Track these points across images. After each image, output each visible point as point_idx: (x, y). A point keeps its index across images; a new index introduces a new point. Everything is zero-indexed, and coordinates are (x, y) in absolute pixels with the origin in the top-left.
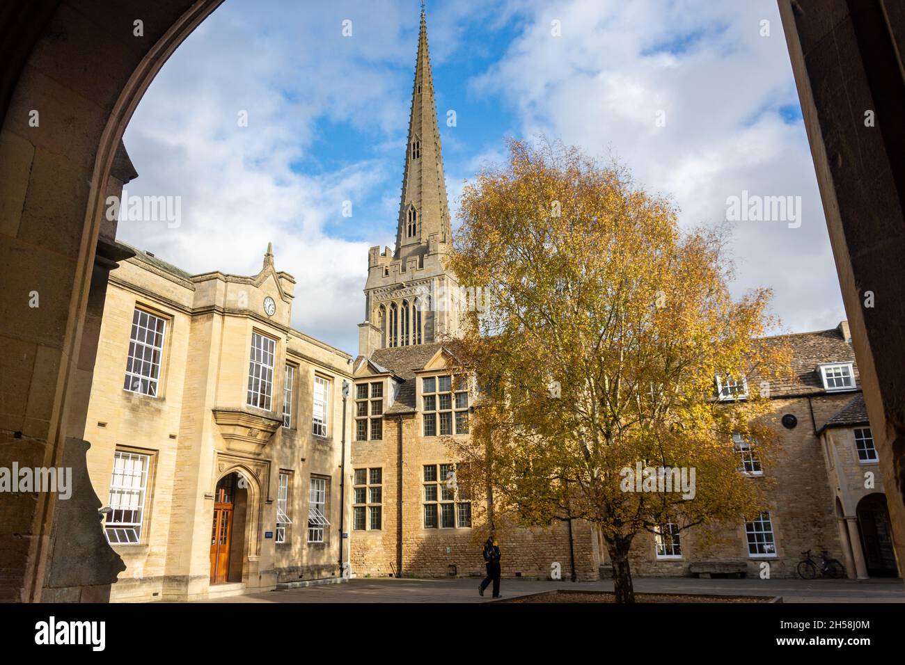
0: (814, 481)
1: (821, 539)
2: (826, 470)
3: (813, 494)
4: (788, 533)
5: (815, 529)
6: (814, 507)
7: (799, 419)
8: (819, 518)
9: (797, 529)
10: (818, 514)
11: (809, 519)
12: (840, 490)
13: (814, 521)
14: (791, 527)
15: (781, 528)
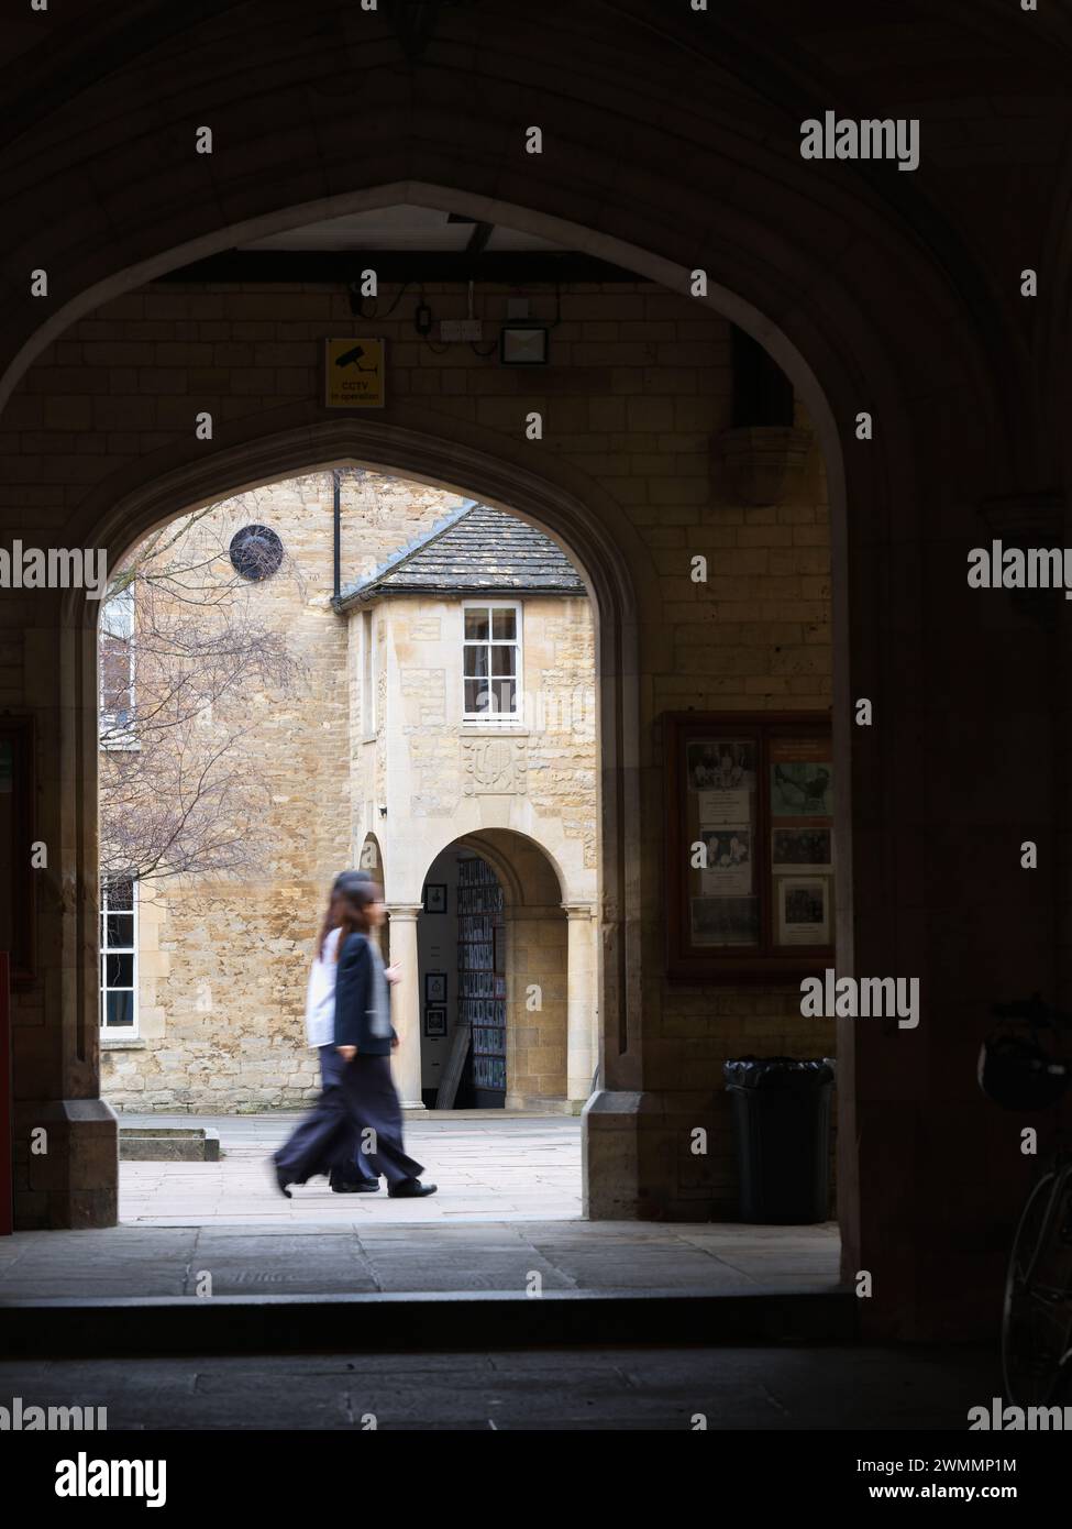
0: (302, 776)
1: (292, 979)
2: (346, 741)
3: (292, 822)
4: (190, 955)
6: (287, 867)
7: (290, 548)
8: (298, 906)
9: (219, 944)
10: (297, 893)
11: (264, 908)
12: (384, 811)
13: (278, 917)
14: (200, 935)
15: (166, 937)
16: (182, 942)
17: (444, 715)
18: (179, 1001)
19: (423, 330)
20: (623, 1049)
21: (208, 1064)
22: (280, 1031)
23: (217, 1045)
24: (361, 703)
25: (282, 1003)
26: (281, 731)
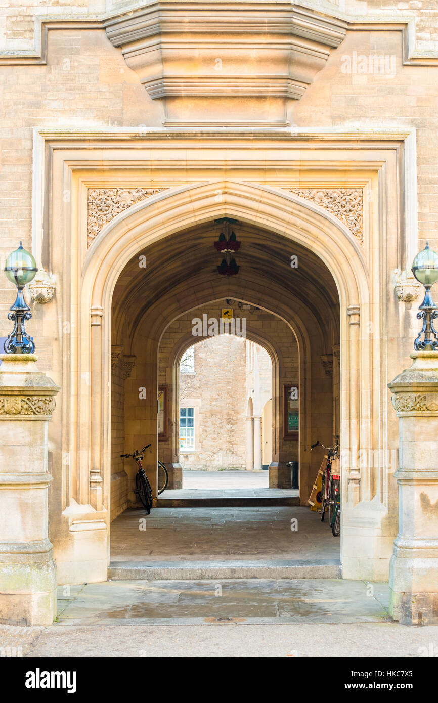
0: (234, 382)
1: (231, 436)
2: (245, 372)
3: (231, 394)
4: (207, 429)
5: (229, 426)
6: (231, 406)
8: (234, 416)
9: (214, 426)
10: (233, 412)
11: (225, 417)
12: (253, 391)
13: (228, 419)
14: (210, 424)
15: (201, 424)
16: (205, 426)
17: (268, 366)
18: (204, 441)
19: (240, 307)
20: (275, 454)
21: (211, 458)
22: (229, 449)
23: (213, 453)
24: (249, 362)
25: (229, 442)
26: (229, 370)
